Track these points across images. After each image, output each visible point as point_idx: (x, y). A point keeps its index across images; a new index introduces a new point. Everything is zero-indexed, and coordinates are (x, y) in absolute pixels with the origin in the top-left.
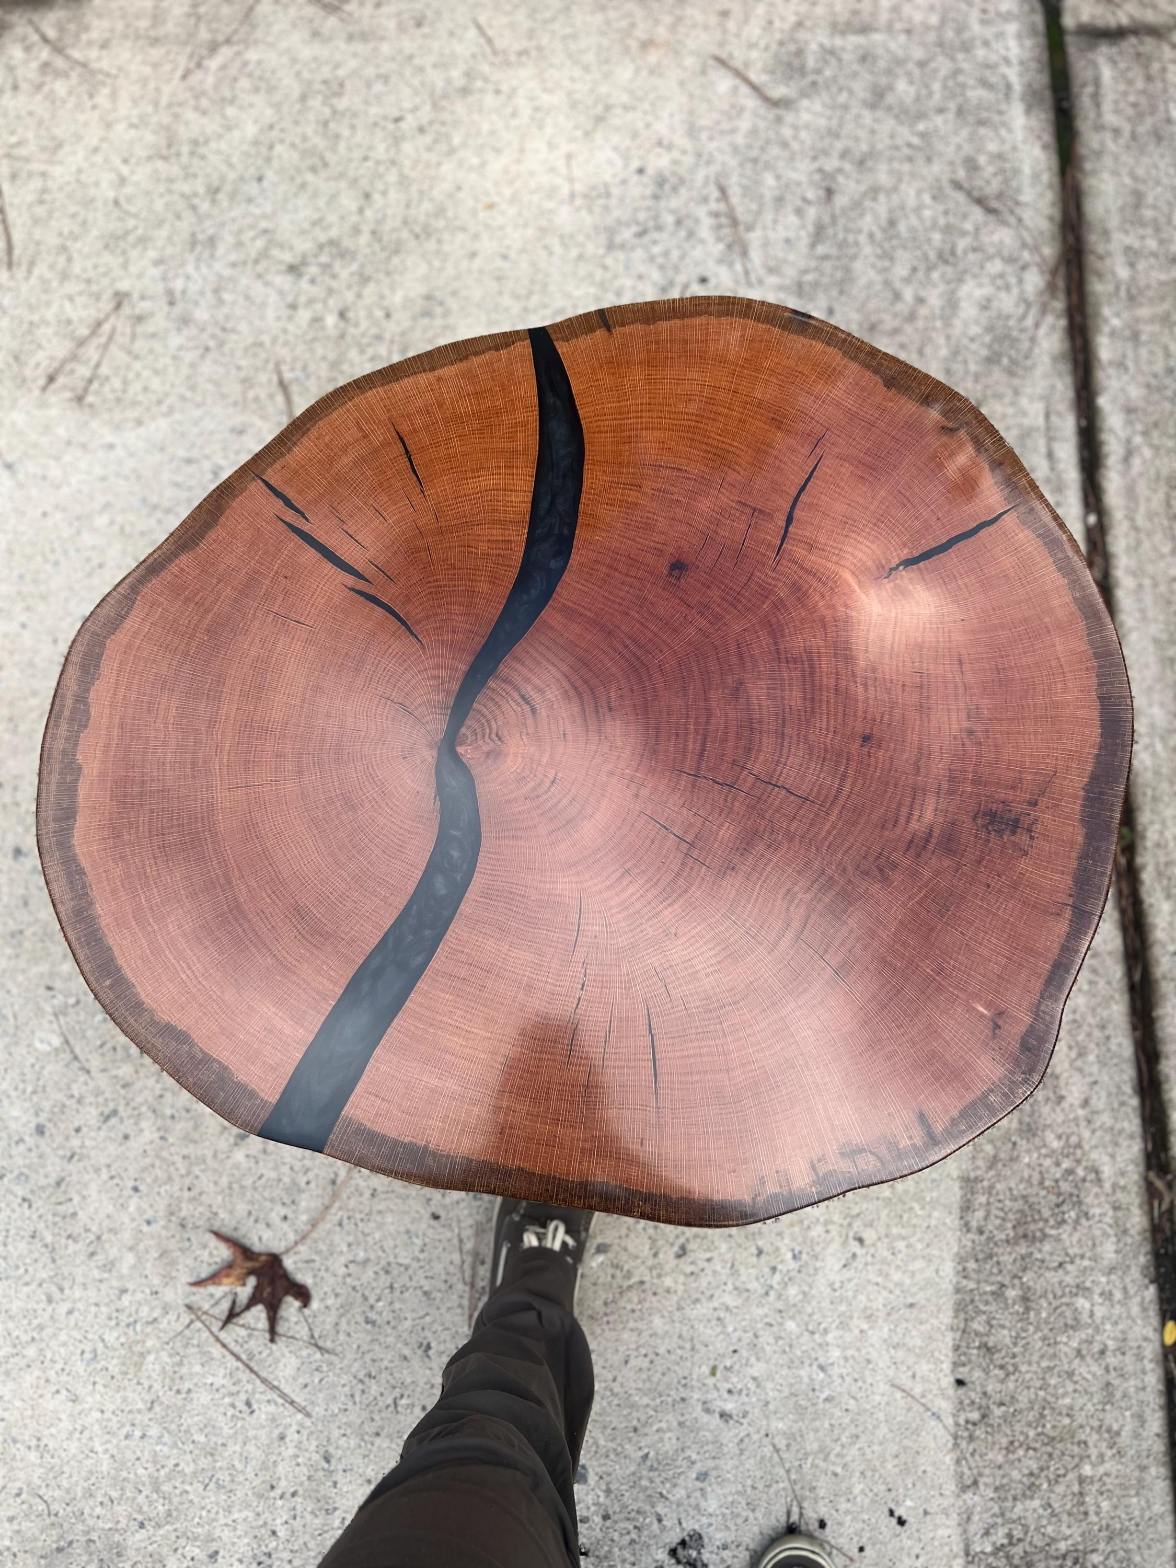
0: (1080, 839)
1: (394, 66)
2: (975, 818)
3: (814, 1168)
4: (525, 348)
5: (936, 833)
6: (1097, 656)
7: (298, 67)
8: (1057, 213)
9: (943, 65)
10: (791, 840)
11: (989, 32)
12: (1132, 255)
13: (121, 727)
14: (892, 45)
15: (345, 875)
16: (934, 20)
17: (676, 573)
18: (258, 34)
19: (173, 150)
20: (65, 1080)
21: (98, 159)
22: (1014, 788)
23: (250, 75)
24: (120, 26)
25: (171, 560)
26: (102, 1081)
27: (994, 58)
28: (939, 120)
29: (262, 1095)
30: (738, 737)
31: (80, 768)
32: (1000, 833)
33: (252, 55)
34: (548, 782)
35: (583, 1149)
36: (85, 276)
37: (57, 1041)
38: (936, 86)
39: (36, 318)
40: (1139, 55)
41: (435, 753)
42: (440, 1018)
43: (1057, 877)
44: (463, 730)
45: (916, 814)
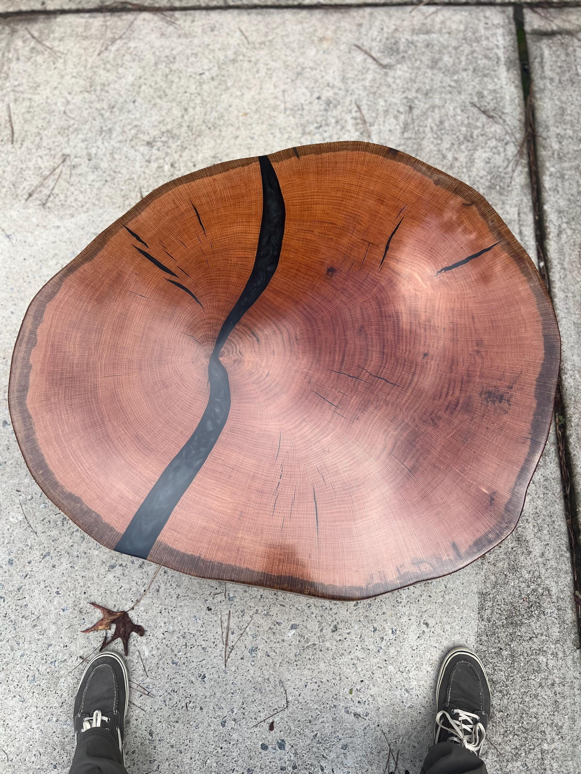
0: (534, 405)
1: (200, 49)
2: (481, 394)
3: (398, 570)
4: (257, 165)
5: (461, 401)
6: (542, 315)
7: (154, 50)
8: (523, 118)
9: (466, 49)
10: (387, 405)
11: (488, 33)
12: (560, 138)
13: (52, 346)
14: (441, 40)
15: (162, 420)
16: (462, 27)
17: (330, 273)
18: (135, 34)
19: (93, 88)
20: (24, 537)
21: (57, 92)
22: (500, 380)
23: (131, 53)
24: (69, 30)
25: (80, 266)
26: (43, 537)
27: (491, 45)
28: (464, 74)
29: (117, 529)
30: (361, 354)
31: (31, 366)
32: (494, 402)
33: (132, 44)
34: (265, 375)
36: (48, 147)
37: (21, 518)
38: (463, 58)
39: (24, 166)
40: (562, 44)
41: (208, 360)
42: (207, 492)
43: (523, 424)
44: (223, 349)
45: (451, 392)
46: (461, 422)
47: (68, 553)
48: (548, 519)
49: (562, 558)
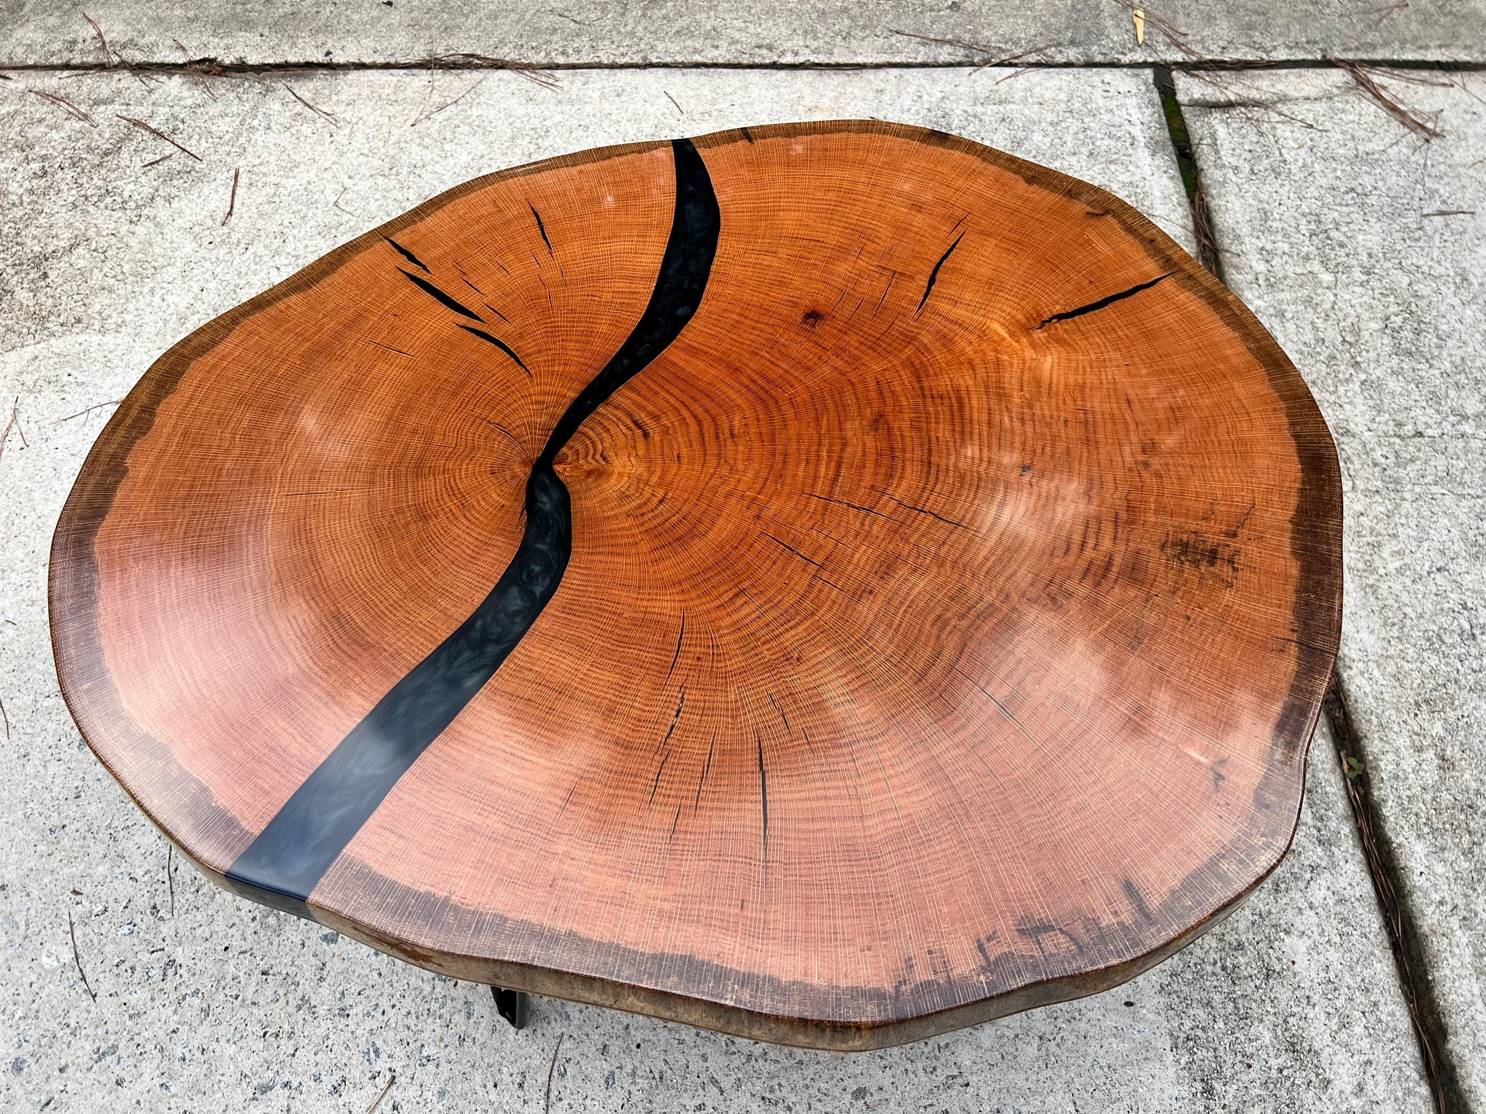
0: (1295, 571)
1: (594, 120)
2: (1163, 547)
3: (981, 948)
4: (666, 156)
5: (1118, 560)
6: (1283, 398)
8: (1191, 226)
9: (1075, 125)
10: (941, 565)
11: (1112, 104)
12: (1266, 254)
13: (184, 435)
14: (1027, 112)
16: (1063, 96)
17: (811, 321)
20: (64, 1005)
22: (1205, 519)
25: (279, 299)
26: (107, 1007)
27: (1117, 120)
28: (1073, 160)
29: (244, 824)
30: (878, 464)
31: (126, 471)
32: (1196, 563)
34: (655, 501)
35: (661, 911)
37: (67, 956)
38: (1069, 138)
40: (1248, 118)
41: (528, 470)
42: (490, 742)
43: (1272, 610)
44: (564, 450)
45: (1091, 542)
46: (1122, 602)
47: (162, 1050)
48: (1359, 997)
49: (1411, 1100)
